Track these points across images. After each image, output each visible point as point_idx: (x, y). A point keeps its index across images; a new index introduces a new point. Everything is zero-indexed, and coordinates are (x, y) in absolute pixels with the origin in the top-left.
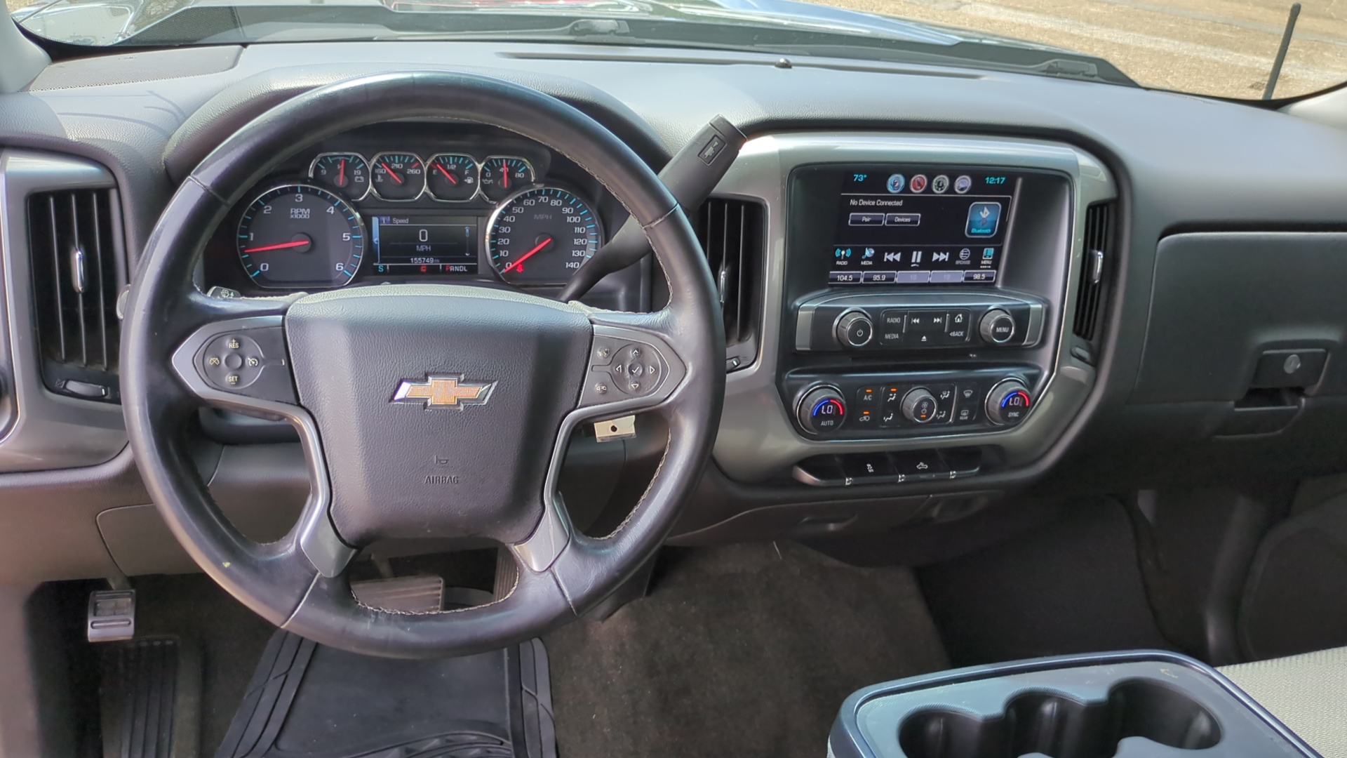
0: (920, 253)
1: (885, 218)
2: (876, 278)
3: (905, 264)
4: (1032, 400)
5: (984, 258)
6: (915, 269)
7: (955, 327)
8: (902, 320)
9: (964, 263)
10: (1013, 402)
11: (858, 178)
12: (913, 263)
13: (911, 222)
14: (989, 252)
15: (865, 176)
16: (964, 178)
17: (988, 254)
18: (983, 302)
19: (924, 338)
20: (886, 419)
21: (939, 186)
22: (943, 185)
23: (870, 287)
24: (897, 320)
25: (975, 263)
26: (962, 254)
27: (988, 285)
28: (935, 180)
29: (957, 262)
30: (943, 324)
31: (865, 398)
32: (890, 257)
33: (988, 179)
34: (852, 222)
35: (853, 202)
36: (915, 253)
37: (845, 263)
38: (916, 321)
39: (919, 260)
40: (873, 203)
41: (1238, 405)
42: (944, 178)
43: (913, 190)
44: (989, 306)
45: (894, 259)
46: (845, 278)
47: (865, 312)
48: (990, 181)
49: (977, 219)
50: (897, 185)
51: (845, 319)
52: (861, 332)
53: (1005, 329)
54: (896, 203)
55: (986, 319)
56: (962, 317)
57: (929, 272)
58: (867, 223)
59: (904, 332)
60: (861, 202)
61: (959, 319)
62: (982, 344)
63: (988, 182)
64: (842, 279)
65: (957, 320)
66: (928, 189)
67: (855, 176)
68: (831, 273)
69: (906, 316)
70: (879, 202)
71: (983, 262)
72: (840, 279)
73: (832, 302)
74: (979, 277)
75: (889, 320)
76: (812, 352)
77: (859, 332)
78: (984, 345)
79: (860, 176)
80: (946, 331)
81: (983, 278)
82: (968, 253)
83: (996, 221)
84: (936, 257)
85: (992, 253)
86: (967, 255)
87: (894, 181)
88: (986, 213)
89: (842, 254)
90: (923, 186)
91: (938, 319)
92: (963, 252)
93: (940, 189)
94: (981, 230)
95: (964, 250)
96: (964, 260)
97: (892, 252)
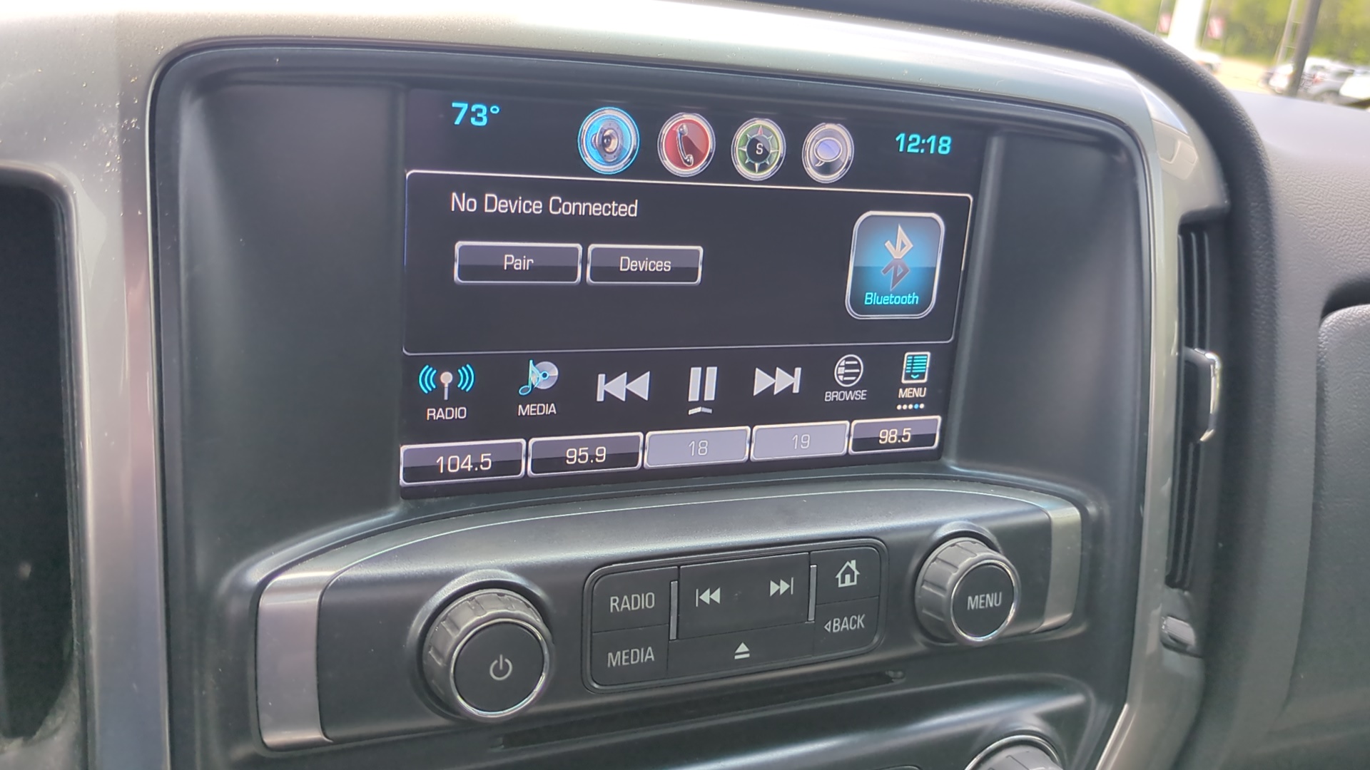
0: (712, 372)
1: (586, 257)
2: (573, 455)
3: (668, 409)
5: (904, 381)
6: (700, 421)
7: (835, 602)
8: (664, 598)
9: (847, 396)
11: (469, 114)
12: (695, 405)
13: (673, 274)
14: (919, 361)
15: (495, 110)
16: (831, 133)
17: (916, 370)
18: (916, 513)
19: (743, 648)
21: (757, 155)
22: (766, 153)
23: (555, 487)
24: (645, 601)
25: (882, 398)
26: (842, 370)
27: (920, 462)
28: (739, 137)
29: (830, 396)
30: (797, 600)
32: (617, 387)
33: (902, 137)
34: (465, 272)
35: (462, 203)
36: (695, 372)
37: (457, 413)
38: (711, 596)
39: (710, 395)
40: (536, 207)
42: (767, 131)
43: (668, 164)
44: (936, 526)
45: (629, 394)
46: (466, 463)
47: (524, 583)
48: (909, 143)
49: (876, 262)
50: (613, 145)
51: (444, 619)
52: (506, 665)
53: (992, 600)
54: (617, 209)
55: (932, 567)
56: (857, 568)
57: (748, 428)
58: (522, 274)
59: (673, 636)
60: (491, 201)
61: (848, 577)
62: (919, 645)
63: (901, 150)
64: (454, 466)
65: (843, 582)
66: (721, 165)
67: (454, 105)
68: (403, 448)
69: (674, 584)
70: (555, 202)
71: (902, 394)
72: (445, 466)
73: (404, 554)
74: (895, 436)
75: (620, 605)
76: (329, 744)
77: (498, 665)
78: (926, 644)
79: (473, 109)
80: (811, 618)
81: (908, 440)
82: (858, 366)
83: (934, 269)
84: (762, 381)
85: (928, 366)
86: (857, 375)
87: (603, 131)
88: (903, 246)
89: (446, 386)
90: (703, 151)
91: (782, 582)
92: (843, 364)
93: (757, 165)
94: (892, 297)
95: (846, 360)
96: (848, 390)
97: (624, 372)
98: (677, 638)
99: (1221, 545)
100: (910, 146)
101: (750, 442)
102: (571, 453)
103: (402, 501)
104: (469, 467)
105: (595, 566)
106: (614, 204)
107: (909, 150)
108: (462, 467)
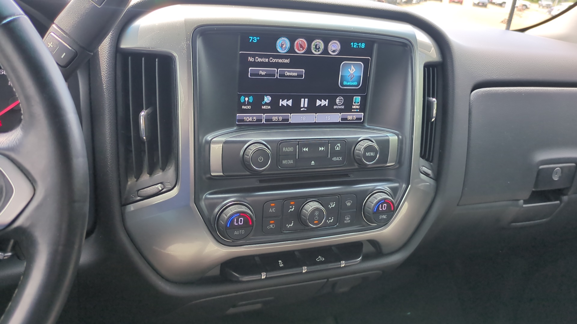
0: (306, 100)
1: (278, 72)
2: (274, 119)
3: (296, 109)
4: (396, 206)
5: (354, 104)
6: (304, 112)
7: (335, 153)
8: (295, 149)
9: (340, 107)
10: (382, 208)
11: (253, 39)
12: (302, 108)
13: (298, 76)
14: (357, 99)
15: (258, 38)
16: (335, 43)
17: (357, 101)
18: (355, 135)
19: (313, 162)
20: (288, 226)
21: (317, 48)
22: (319, 48)
23: (270, 125)
24: (291, 149)
25: (348, 108)
26: (338, 101)
27: (358, 124)
28: (313, 44)
29: (335, 107)
30: (326, 152)
31: (271, 211)
32: (284, 103)
33: (352, 44)
34: (251, 75)
35: (251, 59)
36: (303, 100)
37: (249, 107)
38: (306, 149)
39: (306, 106)
40: (267, 60)
41: (526, 202)
42: (320, 42)
43: (296, 50)
44: (359, 138)
45: (287, 104)
46: (250, 119)
47: (264, 143)
49: (346, 74)
50: (284, 46)
51: (248, 149)
52: (262, 158)
53: (372, 154)
54: (285, 61)
55: (358, 147)
56: (340, 146)
57: (315, 114)
58: (263, 76)
59: (297, 158)
60: (257, 59)
61: (338, 148)
62: (356, 166)
63: (352, 47)
64: (248, 120)
65: (337, 148)
66: (309, 51)
67: (250, 37)
68: (237, 115)
69: (297, 146)
70: (271, 59)
71: (353, 107)
72: (246, 120)
73: (239, 136)
74: (352, 118)
75: (285, 150)
76: (224, 177)
77: (260, 158)
78: (358, 166)
79: (254, 38)
80: (329, 156)
81: (355, 119)
82: (342, 100)
83: (361, 76)
84: (318, 103)
85: (360, 100)
86: (342, 102)
87: (282, 43)
88: (353, 70)
89: (246, 101)
90: (304, 47)
91: (322, 148)
92: (338, 99)
93: (317, 51)
94: (350, 83)
95: (339, 98)
96: (339, 105)
97: (285, 99)
98: (298, 158)
99: (441, 151)
100: (354, 46)
101: (316, 118)
102: (274, 118)
103: (237, 127)
104: (251, 120)
105: (280, 140)
106: (284, 60)
107: (354, 47)
108: (250, 120)
